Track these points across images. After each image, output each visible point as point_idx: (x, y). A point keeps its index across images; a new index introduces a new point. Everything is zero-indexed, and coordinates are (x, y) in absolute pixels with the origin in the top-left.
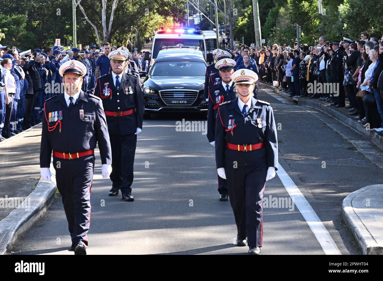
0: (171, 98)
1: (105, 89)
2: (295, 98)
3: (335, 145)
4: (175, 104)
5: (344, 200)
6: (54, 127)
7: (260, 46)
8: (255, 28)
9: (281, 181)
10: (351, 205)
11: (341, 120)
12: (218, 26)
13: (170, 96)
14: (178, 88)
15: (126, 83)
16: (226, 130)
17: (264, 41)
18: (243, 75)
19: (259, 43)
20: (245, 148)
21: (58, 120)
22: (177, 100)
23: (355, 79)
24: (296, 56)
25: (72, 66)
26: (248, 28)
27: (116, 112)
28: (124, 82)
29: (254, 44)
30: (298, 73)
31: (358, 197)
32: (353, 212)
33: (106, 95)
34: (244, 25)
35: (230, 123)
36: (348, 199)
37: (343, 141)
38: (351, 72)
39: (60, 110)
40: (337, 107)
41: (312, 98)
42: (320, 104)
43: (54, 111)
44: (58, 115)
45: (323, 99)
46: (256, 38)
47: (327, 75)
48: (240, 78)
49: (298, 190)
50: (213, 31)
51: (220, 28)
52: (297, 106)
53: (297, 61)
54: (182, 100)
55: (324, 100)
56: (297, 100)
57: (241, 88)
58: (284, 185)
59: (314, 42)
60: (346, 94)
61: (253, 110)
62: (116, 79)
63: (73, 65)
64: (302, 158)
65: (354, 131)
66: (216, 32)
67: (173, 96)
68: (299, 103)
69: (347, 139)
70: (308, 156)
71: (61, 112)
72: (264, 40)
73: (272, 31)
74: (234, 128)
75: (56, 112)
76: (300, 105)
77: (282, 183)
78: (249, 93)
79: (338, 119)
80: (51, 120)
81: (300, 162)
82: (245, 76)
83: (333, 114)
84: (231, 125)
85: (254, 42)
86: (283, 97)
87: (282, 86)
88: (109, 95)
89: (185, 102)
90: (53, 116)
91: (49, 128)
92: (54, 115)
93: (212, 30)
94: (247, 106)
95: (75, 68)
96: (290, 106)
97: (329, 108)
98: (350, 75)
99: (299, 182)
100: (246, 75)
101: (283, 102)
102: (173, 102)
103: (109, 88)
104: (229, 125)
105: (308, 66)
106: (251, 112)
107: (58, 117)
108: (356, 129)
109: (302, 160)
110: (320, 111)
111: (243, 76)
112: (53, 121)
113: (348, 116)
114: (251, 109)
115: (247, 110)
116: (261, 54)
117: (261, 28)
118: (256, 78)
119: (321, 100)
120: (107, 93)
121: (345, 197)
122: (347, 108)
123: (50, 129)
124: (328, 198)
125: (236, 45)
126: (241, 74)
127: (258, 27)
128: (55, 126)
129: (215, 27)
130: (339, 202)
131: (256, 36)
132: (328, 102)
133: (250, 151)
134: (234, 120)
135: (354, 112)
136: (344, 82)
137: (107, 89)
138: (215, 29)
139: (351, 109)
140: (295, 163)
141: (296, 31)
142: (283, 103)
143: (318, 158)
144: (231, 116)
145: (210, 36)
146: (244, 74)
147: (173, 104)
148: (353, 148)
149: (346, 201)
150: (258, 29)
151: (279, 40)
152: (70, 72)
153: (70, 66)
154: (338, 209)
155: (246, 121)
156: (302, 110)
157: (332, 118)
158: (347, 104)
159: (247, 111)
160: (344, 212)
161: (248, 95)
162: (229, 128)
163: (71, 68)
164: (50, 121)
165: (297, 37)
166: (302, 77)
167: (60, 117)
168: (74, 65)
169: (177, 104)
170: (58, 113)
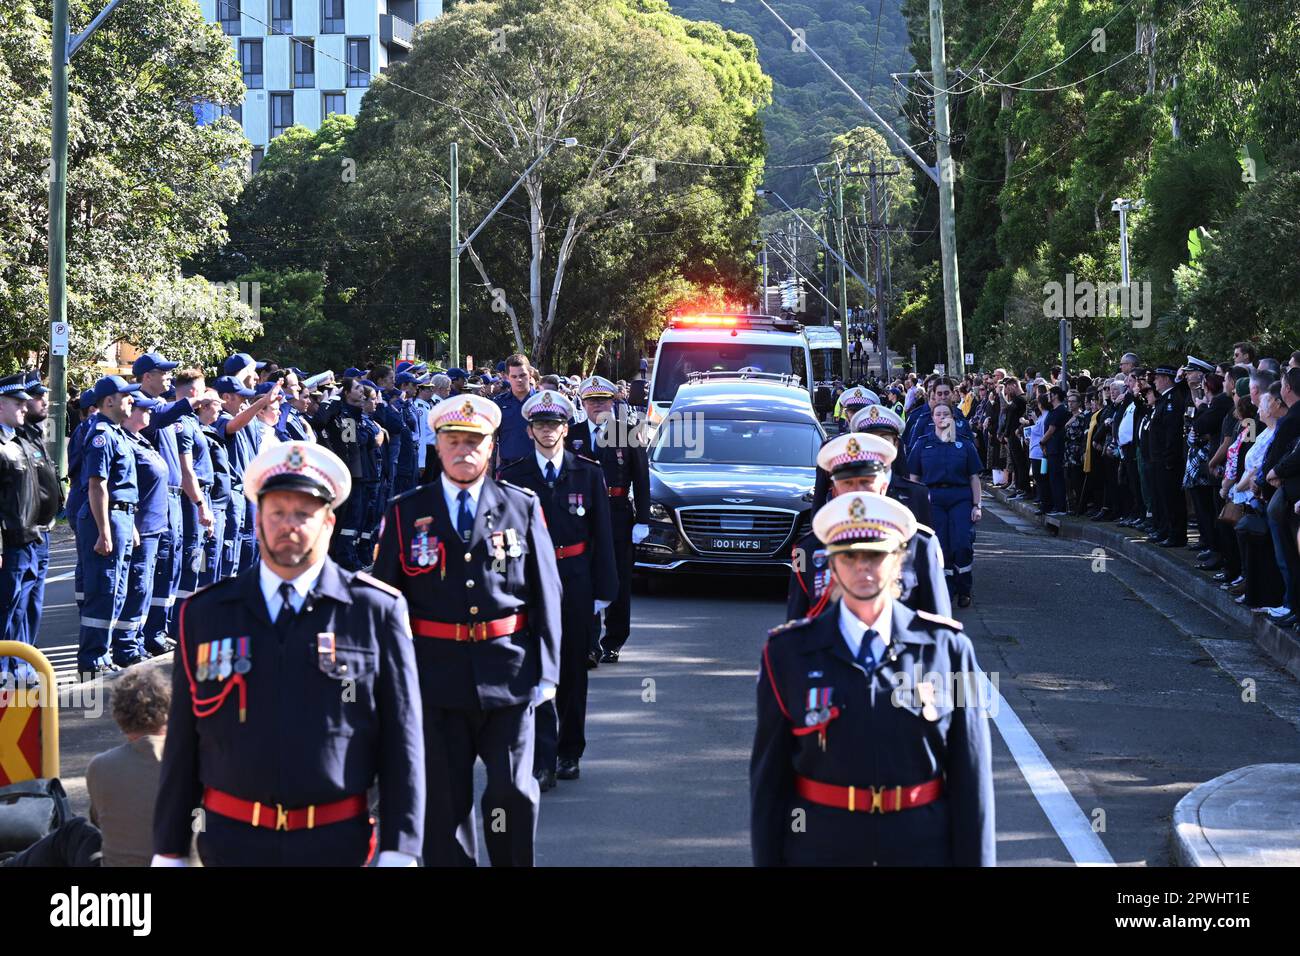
0: (712, 531)
1: (419, 542)
2: (1051, 518)
3: (1157, 652)
4: (723, 549)
5: (1179, 804)
6: (216, 702)
7: (959, 371)
8: (947, 323)
9: (1007, 748)
10: (1195, 819)
11: (1174, 583)
12: (848, 315)
13: (711, 524)
14: (734, 501)
15: (494, 516)
16: (798, 732)
17: (970, 358)
18: (857, 516)
19: (958, 364)
20: (877, 800)
21: (233, 672)
22: (729, 539)
23: (1216, 472)
24: (1056, 404)
25: (296, 464)
26: (929, 323)
27: (463, 623)
28: (488, 513)
29: (943, 367)
30: (1061, 450)
31: (1217, 799)
32: (1200, 838)
33: (423, 561)
34: (916, 313)
35: (813, 702)
36: (1189, 802)
37: (1179, 639)
38: (1205, 451)
39: (241, 636)
40: (1165, 546)
41: (1098, 520)
42: (1118, 536)
43: (220, 639)
44: (235, 653)
45: (1127, 523)
46: (949, 351)
47: (1139, 457)
48: (845, 526)
49: (1054, 773)
50: (832, 329)
51: (853, 321)
52: (1055, 541)
53: (1058, 418)
54: (746, 539)
55: (1130, 526)
56: (1057, 523)
57: (851, 565)
58: (1018, 759)
59: (1106, 365)
60: (1192, 511)
61: (899, 648)
62: (459, 502)
63: (296, 459)
64: (1065, 685)
65: (1210, 614)
66: (841, 330)
67: (719, 524)
68: (1061, 533)
69: (1189, 636)
70: (1082, 679)
71: (244, 642)
72: (972, 355)
73: (994, 331)
74: (832, 721)
75: (227, 643)
76: (1065, 538)
77: (1010, 754)
78: (881, 585)
79: (1169, 579)
80: (205, 674)
81: (1061, 697)
82: (866, 520)
83: (1154, 567)
84: (818, 710)
85: (945, 361)
86: (1021, 515)
87: (1016, 483)
88: (434, 560)
89: (756, 545)
90: (214, 657)
91: (197, 702)
92: (219, 655)
93: (831, 325)
94: (877, 634)
95: (306, 472)
96: (1037, 540)
97: (1144, 549)
98: (1201, 461)
99: (1058, 753)
100: (868, 515)
101: (1018, 528)
102: (719, 544)
103: (435, 539)
104: (809, 711)
105: (1089, 431)
106: (894, 658)
107: (233, 661)
108: (1215, 608)
109: (1066, 691)
110: (1118, 557)
111: (858, 519)
112: (212, 677)
113: (1195, 572)
114: (892, 645)
115: (877, 651)
116: (962, 395)
117: (964, 324)
118: (907, 526)
119: (1123, 526)
120: (426, 556)
121: (1181, 794)
122: (1191, 549)
123: (202, 708)
124: (1133, 797)
125: (895, 367)
126: (852, 512)
127: (955, 321)
128: (221, 697)
129: (838, 317)
130: (1164, 810)
131: (949, 346)
132: (1142, 531)
133: (894, 811)
134: (828, 692)
135: (1210, 562)
136: (1185, 479)
137: (425, 541)
138: (837, 323)
139: (1203, 553)
140: (1048, 698)
141: (1058, 332)
142: (1018, 532)
143: (1111, 687)
144: (816, 674)
145: (825, 340)
146: (863, 512)
147: (717, 549)
148: (1204, 662)
149: (1184, 807)
150: (956, 324)
151: (1011, 356)
152: (284, 487)
153: (285, 465)
154: (1161, 830)
155: (877, 694)
156: (1068, 551)
157: (1151, 575)
158: (1193, 537)
159: (878, 653)
160: (1179, 839)
161: (877, 594)
162: (812, 720)
163: (290, 471)
164: (201, 677)
165: (1062, 349)
166: (1074, 462)
167: (243, 660)
168: (301, 459)
169: (729, 549)
170: (234, 646)
